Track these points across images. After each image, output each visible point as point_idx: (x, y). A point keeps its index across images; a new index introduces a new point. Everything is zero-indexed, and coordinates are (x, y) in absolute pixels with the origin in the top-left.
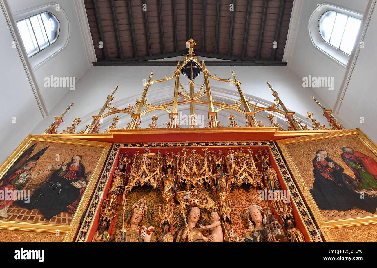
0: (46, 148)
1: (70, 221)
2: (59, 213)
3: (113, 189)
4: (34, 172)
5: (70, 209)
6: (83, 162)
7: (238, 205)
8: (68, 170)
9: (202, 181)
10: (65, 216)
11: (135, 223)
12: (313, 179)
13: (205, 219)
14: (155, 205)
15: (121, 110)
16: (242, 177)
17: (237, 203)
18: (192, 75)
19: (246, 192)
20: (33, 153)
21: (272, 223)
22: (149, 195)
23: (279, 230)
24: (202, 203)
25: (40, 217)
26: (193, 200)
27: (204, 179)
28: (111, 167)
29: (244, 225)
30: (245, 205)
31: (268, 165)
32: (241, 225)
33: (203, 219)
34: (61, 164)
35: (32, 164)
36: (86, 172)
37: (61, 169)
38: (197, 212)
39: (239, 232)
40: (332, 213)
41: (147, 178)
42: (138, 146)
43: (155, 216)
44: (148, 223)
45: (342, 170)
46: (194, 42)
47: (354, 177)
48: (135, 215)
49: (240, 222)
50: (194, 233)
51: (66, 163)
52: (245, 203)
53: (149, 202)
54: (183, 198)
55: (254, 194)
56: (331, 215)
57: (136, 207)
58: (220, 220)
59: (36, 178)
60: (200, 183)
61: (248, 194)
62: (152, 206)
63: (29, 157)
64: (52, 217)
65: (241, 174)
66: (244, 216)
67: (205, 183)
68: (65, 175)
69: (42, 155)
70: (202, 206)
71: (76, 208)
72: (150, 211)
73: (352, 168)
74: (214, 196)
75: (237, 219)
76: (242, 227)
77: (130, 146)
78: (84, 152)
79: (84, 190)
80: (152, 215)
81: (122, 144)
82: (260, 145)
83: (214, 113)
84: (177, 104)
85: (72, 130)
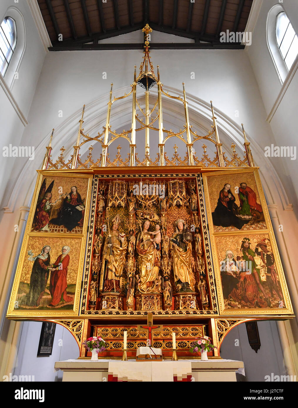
0: (53, 182)
1: (82, 231)
2: (75, 227)
3: (99, 210)
4: (53, 201)
5: (79, 224)
6: (78, 191)
7: (172, 217)
8: (71, 199)
9: (152, 203)
10: (78, 228)
11: (115, 230)
12: (216, 205)
13: (152, 226)
14: (124, 217)
15: (93, 139)
16: (176, 201)
17: (172, 216)
18: (147, 85)
19: (178, 208)
20: (47, 186)
21: (187, 233)
22: (120, 210)
23: (189, 237)
24: (151, 218)
25: (66, 230)
26: (146, 216)
27: (153, 202)
28: (96, 195)
29: (174, 229)
30: (176, 217)
31: (194, 191)
32: (172, 229)
33: (152, 225)
34: (66, 194)
35: (49, 194)
36: (82, 199)
37: (67, 197)
38: (148, 224)
39: (171, 234)
40: (219, 228)
41: (119, 201)
42: (111, 177)
43: (125, 223)
44: (122, 228)
45: (234, 200)
46: (151, 28)
47: (239, 206)
48: (114, 226)
49: (172, 227)
50: (146, 236)
51: (68, 193)
52: (176, 216)
53: (121, 214)
54: (140, 214)
55: (183, 210)
56: (218, 229)
57: (114, 221)
58: (160, 230)
59: (55, 205)
60: (150, 205)
61: (179, 210)
62: (122, 217)
63: (46, 190)
64: (72, 230)
65: (176, 199)
66: (174, 224)
67: (154, 204)
68: (71, 202)
69: (52, 187)
70: (151, 220)
71: (83, 223)
72: (122, 220)
73: (241, 199)
74: (158, 211)
75: (170, 226)
76: (173, 230)
77: (105, 177)
78: (77, 183)
79: (84, 212)
80: (123, 223)
81: (100, 175)
82: (191, 176)
83: (163, 145)
84: (135, 131)
85: (62, 160)
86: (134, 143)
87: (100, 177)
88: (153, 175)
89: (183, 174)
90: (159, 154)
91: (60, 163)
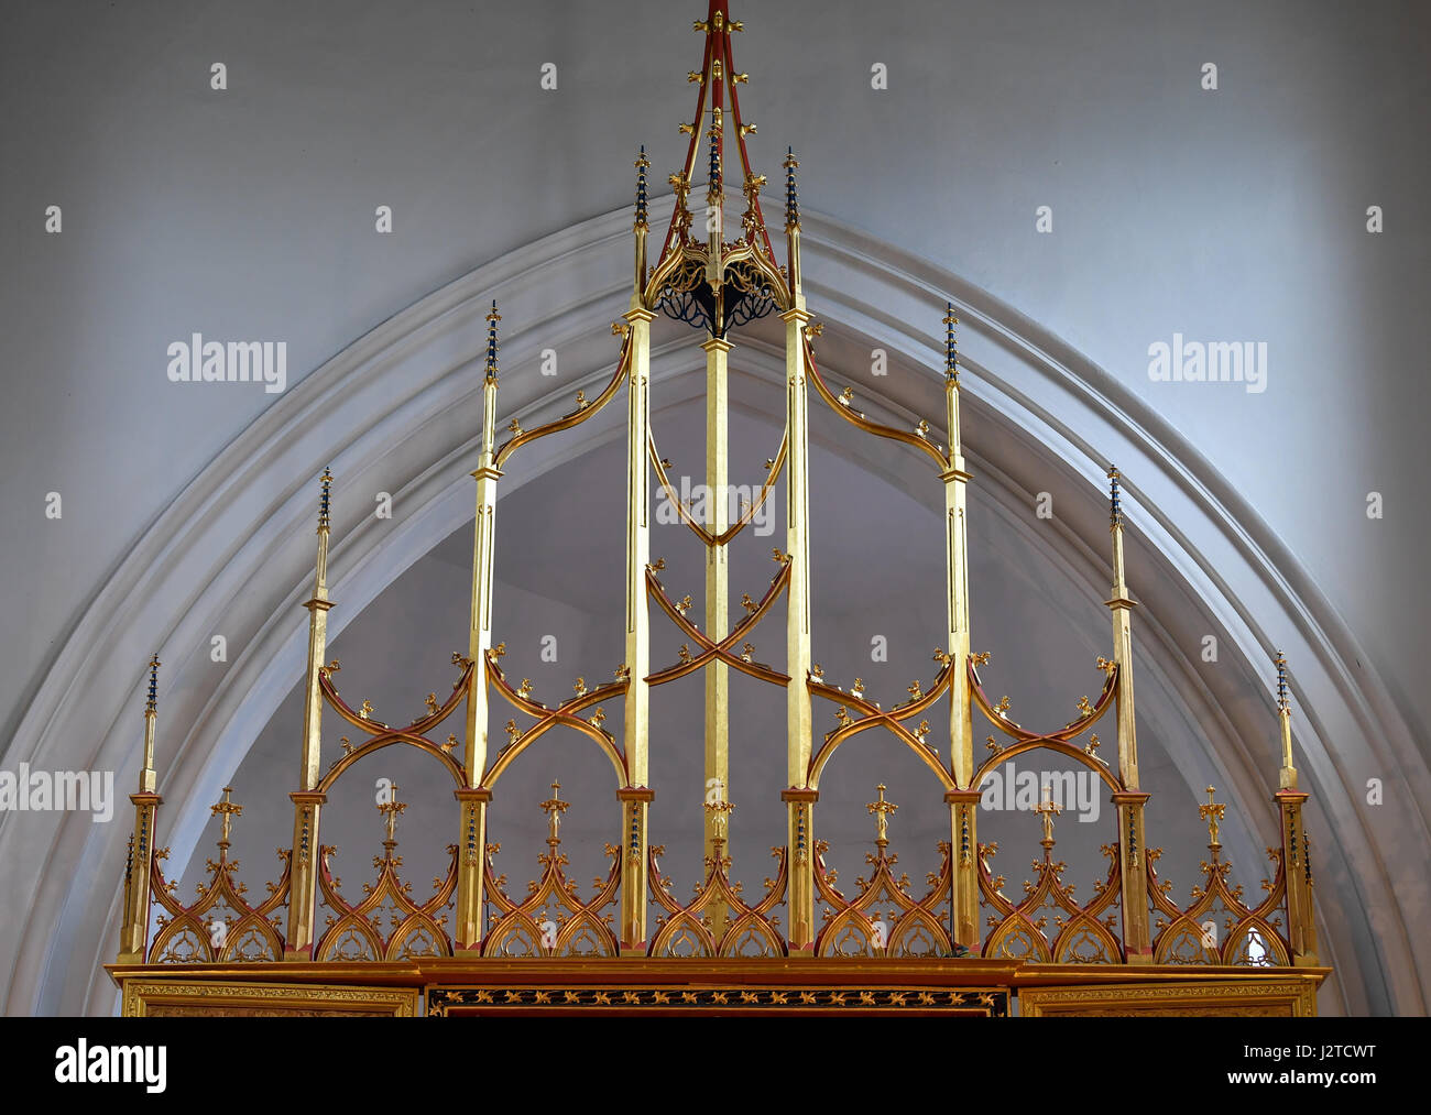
81: (454, 991)
82: (957, 1005)
83: (808, 796)
84: (646, 685)
85: (230, 881)
86: (641, 778)
87: (455, 1002)
88: (750, 992)
89: (916, 994)
90: (785, 852)
91: (222, 900)
